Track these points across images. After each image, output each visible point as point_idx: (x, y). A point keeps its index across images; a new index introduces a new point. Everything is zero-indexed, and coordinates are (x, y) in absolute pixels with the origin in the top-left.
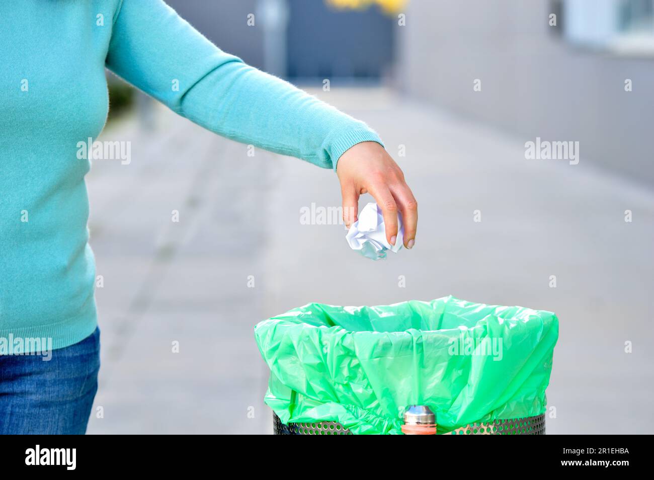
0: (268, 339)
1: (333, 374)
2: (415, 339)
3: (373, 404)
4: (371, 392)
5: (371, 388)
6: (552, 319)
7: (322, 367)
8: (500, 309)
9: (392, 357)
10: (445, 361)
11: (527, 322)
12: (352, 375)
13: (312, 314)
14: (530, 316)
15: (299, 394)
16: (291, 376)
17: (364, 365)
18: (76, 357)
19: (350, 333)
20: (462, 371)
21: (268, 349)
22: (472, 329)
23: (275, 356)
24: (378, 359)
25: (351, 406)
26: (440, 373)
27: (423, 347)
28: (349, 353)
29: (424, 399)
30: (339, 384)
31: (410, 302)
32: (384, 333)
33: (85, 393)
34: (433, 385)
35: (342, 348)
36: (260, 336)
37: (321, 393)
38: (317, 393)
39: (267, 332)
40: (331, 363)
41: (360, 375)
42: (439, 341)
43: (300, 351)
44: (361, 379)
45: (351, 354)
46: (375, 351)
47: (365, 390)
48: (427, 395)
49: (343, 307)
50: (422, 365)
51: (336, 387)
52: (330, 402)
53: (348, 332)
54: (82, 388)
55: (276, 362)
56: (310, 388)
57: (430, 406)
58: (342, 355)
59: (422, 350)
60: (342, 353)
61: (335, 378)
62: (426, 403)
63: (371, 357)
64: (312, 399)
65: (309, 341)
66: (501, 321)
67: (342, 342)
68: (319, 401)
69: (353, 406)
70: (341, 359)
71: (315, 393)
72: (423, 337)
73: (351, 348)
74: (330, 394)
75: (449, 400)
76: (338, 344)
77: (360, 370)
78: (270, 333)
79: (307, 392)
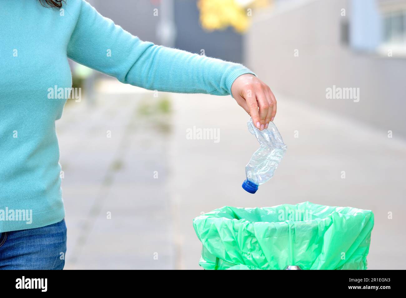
0: (202, 227)
1: (241, 247)
2: (290, 226)
3: (265, 265)
4: (264, 258)
5: (264, 255)
6: (370, 214)
7: (235, 243)
8: (339, 209)
9: (276, 237)
10: (308, 239)
11: (356, 216)
12: (252, 248)
13: (226, 213)
14: (357, 213)
15: (221, 260)
16: (216, 248)
17: (260, 241)
18: (51, 245)
19: (251, 223)
20: (318, 245)
21: (202, 233)
22: (324, 220)
23: (206, 237)
24: (268, 238)
25: (252, 266)
26: (305, 246)
27: (295, 231)
28: (251, 235)
29: (296, 262)
30: (245, 253)
31: (284, 205)
32: (271, 223)
33: (56, 267)
34: (301, 253)
35: (247, 231)
36: (197, 225)
37: (234, 259)
38: (232, 259)
39: (201, 223)
40: (240, 241)
41: (257, 248)
42: (304, 227)
43: (221, 234)
44: (258, 250)
45: (252, 235)
46: (266, 234)
47: (260, 257)
48: (298, 260)
49: (244, 209)
50: (294, 241)
51: (243, 255)
52: (240, 264)
53: (249, 222)
54: (54, 264)
55: (207, 240)
56: (227, 256)
57: (300, 266)
58: (246, 237)
59: (294, 233)
60: (247, 235)
61: (243, 249)
62: (297, 264)
63: (264, 237)
64: (228, 262)
65: (227, 228)
66: (341, 215)
67: (247, 228)
68: (233, 264)
69: (254, 266)
70: (246, 238)
71: (231, 259)
72: (295, 225)
73: (252, 232)
74: (240, 260)
75: (310, 262)
76: (244, 230)
77: (257, 245)
78: (203, 223)
79: (226, 258)
